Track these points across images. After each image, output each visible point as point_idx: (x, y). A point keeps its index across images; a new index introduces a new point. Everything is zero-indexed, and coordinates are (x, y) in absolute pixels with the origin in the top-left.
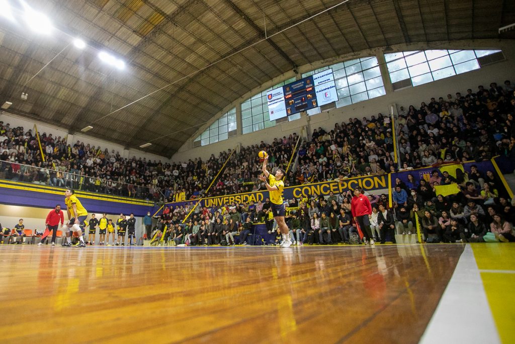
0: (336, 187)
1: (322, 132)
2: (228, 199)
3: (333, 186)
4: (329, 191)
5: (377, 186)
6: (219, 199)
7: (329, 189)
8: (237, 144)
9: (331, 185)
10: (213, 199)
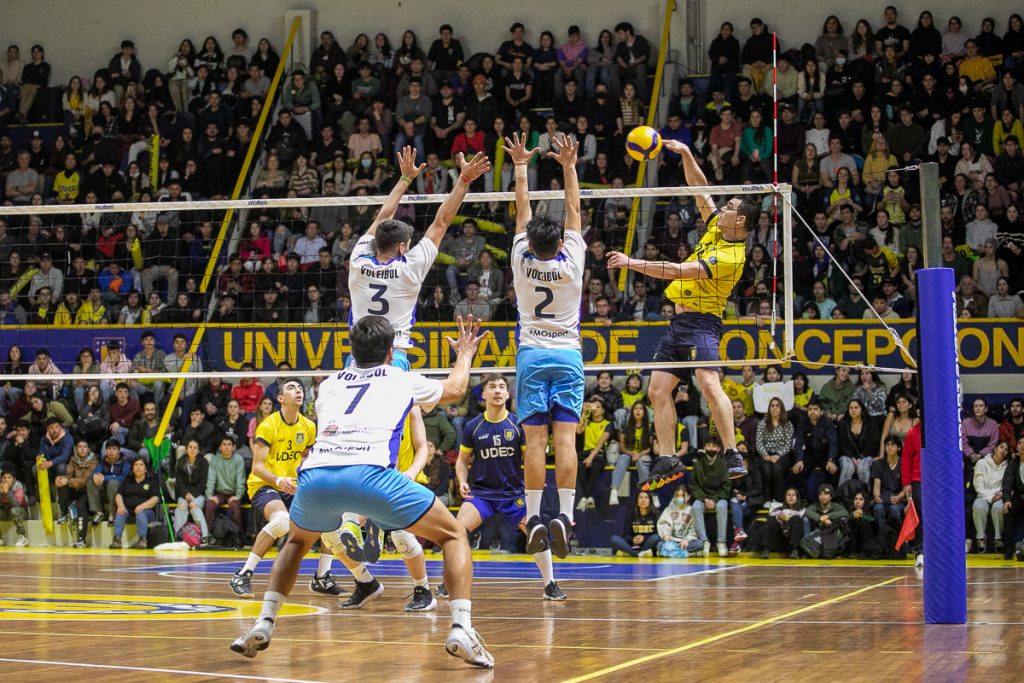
0: (856, 348)
1: (763, 44)
3: (847, 340)
4: (824, 361)
5: (998, 361)
6: (305, 336)
7: (829, 349)
8: (291, 15)
9: (839, 335)
10: (272, 336)
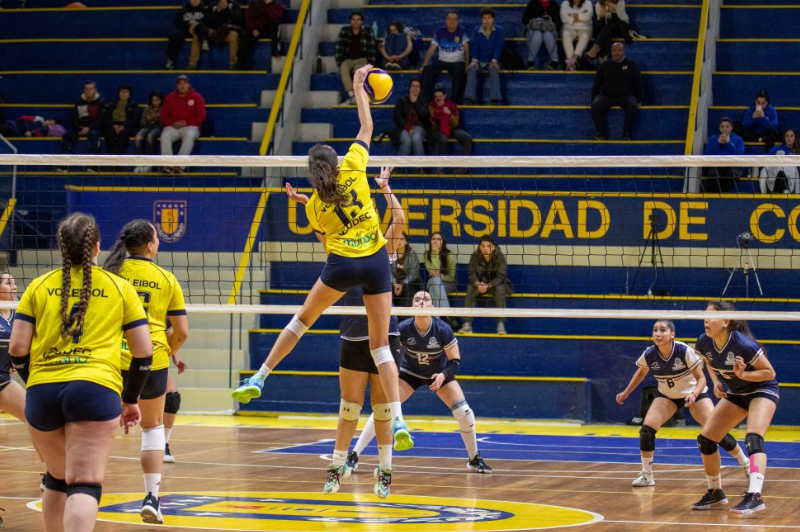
2: (428, 210)
